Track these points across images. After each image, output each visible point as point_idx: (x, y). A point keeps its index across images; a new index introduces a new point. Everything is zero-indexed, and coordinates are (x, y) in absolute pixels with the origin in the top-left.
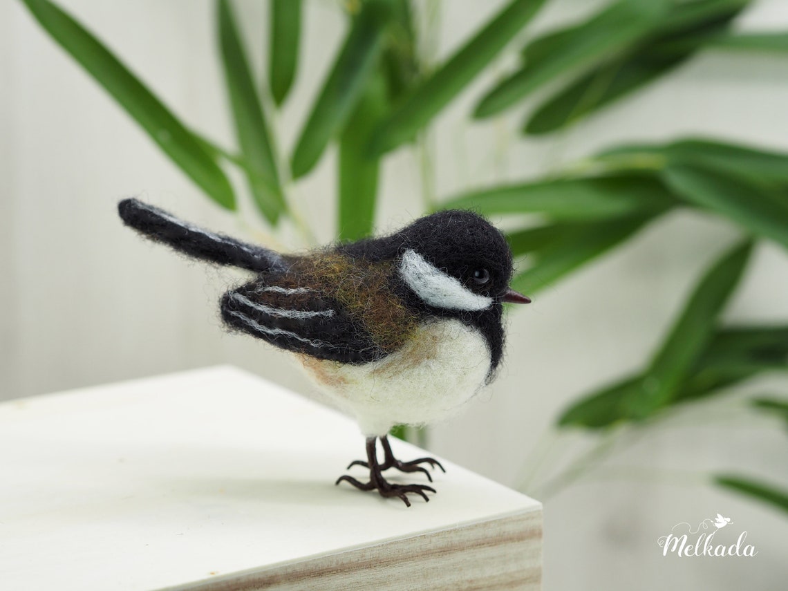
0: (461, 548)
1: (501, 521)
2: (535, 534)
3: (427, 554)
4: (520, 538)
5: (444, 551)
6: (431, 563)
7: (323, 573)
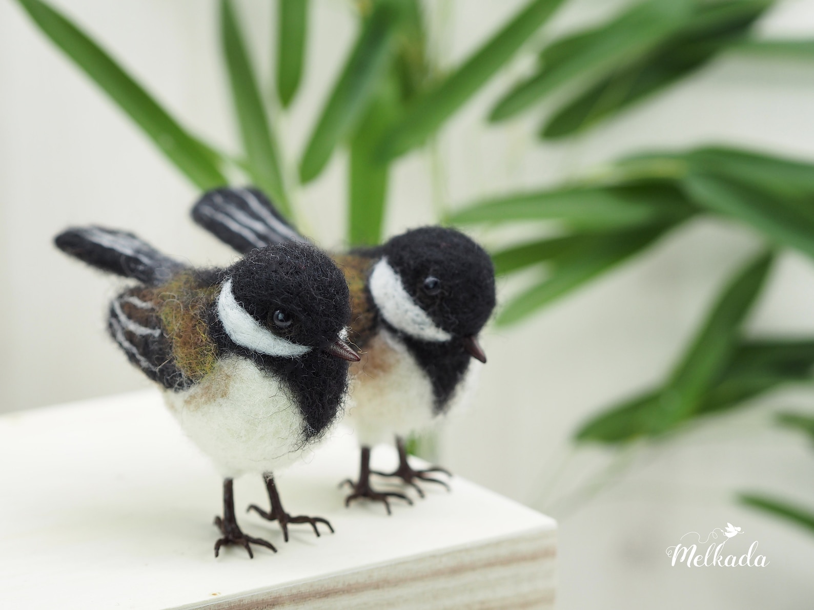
0: (472, 567)
1: (513, 540)
2: (548, 553)
3: (437, 574)
4: (533, 557)
5: (455, 571)
6: (442, 583)
7: (329, 594)
